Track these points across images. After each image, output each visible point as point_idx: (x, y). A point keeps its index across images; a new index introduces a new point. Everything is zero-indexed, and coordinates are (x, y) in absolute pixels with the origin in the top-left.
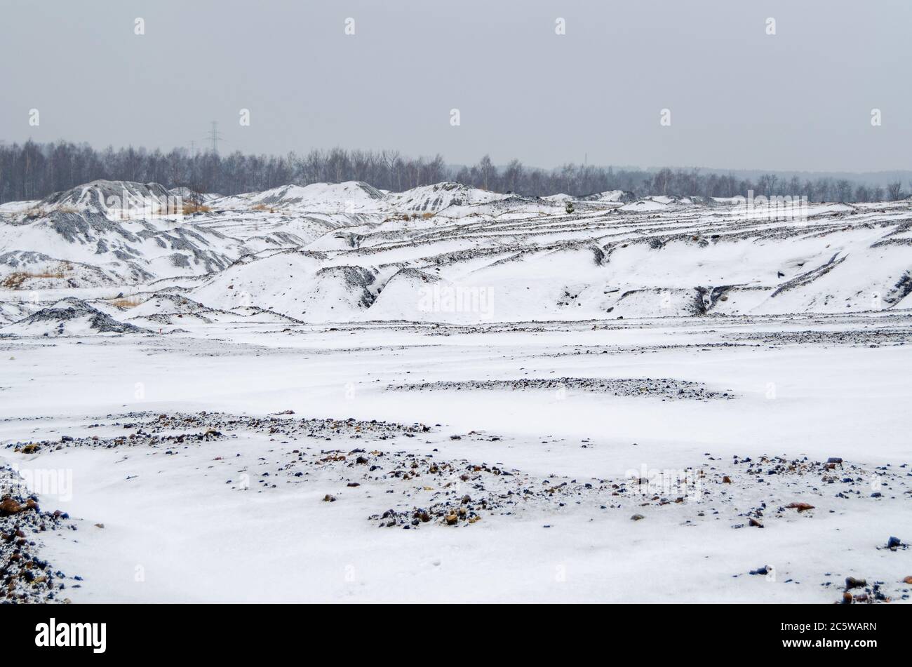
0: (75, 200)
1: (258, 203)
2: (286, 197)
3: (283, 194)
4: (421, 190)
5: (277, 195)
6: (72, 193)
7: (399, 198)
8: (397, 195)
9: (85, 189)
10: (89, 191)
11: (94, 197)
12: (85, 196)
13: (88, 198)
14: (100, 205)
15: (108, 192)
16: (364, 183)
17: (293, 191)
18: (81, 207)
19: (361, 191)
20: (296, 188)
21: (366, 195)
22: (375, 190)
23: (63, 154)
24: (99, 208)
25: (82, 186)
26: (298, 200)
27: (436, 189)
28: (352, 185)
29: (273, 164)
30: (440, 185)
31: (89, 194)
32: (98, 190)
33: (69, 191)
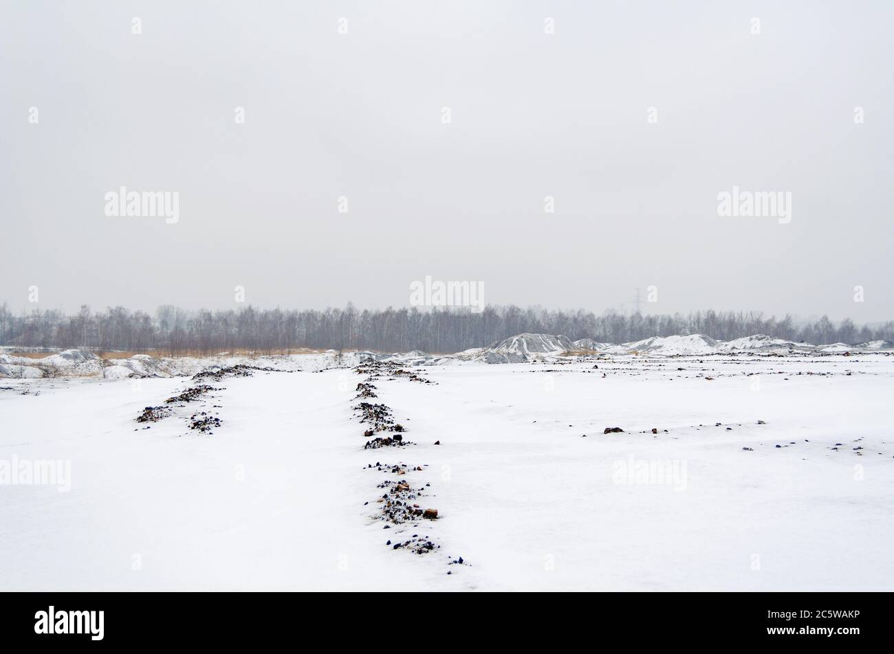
0: (508, 346)
1: (634, 349)
2: (652, 345)
3: (650, 343)
4: (741, 340)
5: (646, 344)
6: (507, 342)
7: (726, 345)
8: (724, 343)
9: (515, 339)
10: (517, 340)
11: (521, 344)
12: (514, 344)
13: (516, 345)
14: (524, 349)
15: (530, 341)
16: (705, 336)
17: (658, 341)
18: (512, 351)
19: (702, 341)
20: (660, 339)
21: (706, 343)
22: (713, 340)
23: (513, 313)
24: (523, 350)
25: (513, 337)
26: (660, 347)
27: (751, 339)
28: (696, 336)
29: (664, 322)
30: (754, 337)
31: (517, 342)
32: (523, 340)
33: (504, 341)
